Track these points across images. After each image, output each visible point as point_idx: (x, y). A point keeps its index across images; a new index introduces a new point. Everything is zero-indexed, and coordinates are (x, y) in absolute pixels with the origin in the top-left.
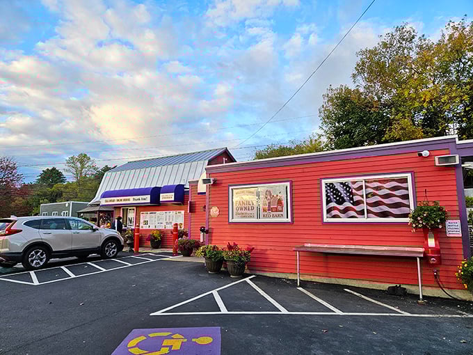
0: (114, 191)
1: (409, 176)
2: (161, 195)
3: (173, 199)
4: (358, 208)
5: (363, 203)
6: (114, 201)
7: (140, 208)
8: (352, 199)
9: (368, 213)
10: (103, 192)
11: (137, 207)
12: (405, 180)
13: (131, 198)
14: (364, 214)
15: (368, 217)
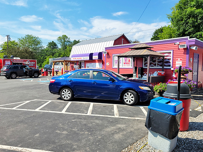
0: (80, 54)
1: (172, 51)
2: (93, 56)
3: (97, 58)
4: (154, 63)
5: (156, 61)
6: (76, 59)
7: (86, 62)
8: (153, 60)
9: (157, 65)
10: (72, 55)
11: (84, 61)
12: (170, 53)
13: (82, 57)
14: (156, 65)
15: (157, 66)
